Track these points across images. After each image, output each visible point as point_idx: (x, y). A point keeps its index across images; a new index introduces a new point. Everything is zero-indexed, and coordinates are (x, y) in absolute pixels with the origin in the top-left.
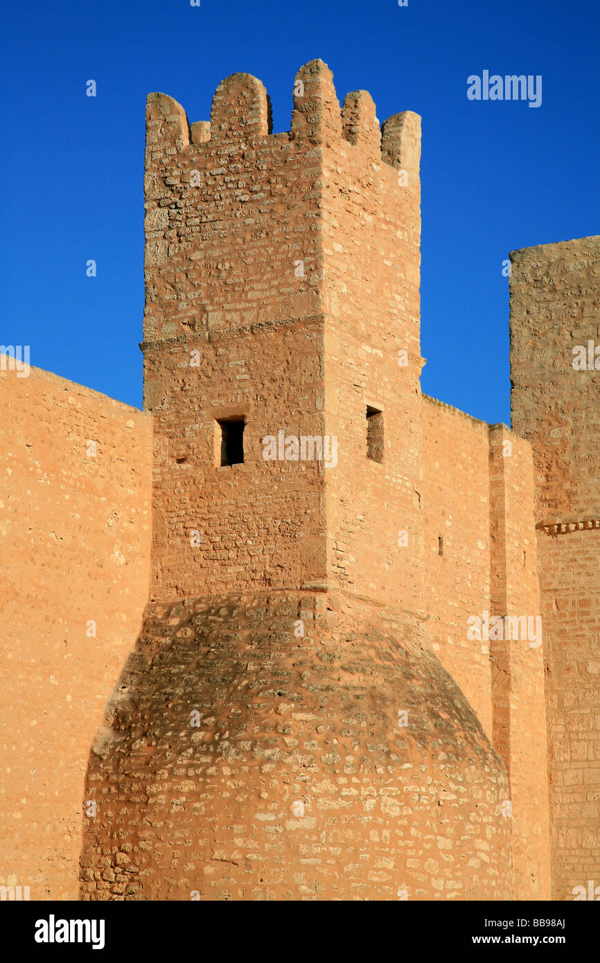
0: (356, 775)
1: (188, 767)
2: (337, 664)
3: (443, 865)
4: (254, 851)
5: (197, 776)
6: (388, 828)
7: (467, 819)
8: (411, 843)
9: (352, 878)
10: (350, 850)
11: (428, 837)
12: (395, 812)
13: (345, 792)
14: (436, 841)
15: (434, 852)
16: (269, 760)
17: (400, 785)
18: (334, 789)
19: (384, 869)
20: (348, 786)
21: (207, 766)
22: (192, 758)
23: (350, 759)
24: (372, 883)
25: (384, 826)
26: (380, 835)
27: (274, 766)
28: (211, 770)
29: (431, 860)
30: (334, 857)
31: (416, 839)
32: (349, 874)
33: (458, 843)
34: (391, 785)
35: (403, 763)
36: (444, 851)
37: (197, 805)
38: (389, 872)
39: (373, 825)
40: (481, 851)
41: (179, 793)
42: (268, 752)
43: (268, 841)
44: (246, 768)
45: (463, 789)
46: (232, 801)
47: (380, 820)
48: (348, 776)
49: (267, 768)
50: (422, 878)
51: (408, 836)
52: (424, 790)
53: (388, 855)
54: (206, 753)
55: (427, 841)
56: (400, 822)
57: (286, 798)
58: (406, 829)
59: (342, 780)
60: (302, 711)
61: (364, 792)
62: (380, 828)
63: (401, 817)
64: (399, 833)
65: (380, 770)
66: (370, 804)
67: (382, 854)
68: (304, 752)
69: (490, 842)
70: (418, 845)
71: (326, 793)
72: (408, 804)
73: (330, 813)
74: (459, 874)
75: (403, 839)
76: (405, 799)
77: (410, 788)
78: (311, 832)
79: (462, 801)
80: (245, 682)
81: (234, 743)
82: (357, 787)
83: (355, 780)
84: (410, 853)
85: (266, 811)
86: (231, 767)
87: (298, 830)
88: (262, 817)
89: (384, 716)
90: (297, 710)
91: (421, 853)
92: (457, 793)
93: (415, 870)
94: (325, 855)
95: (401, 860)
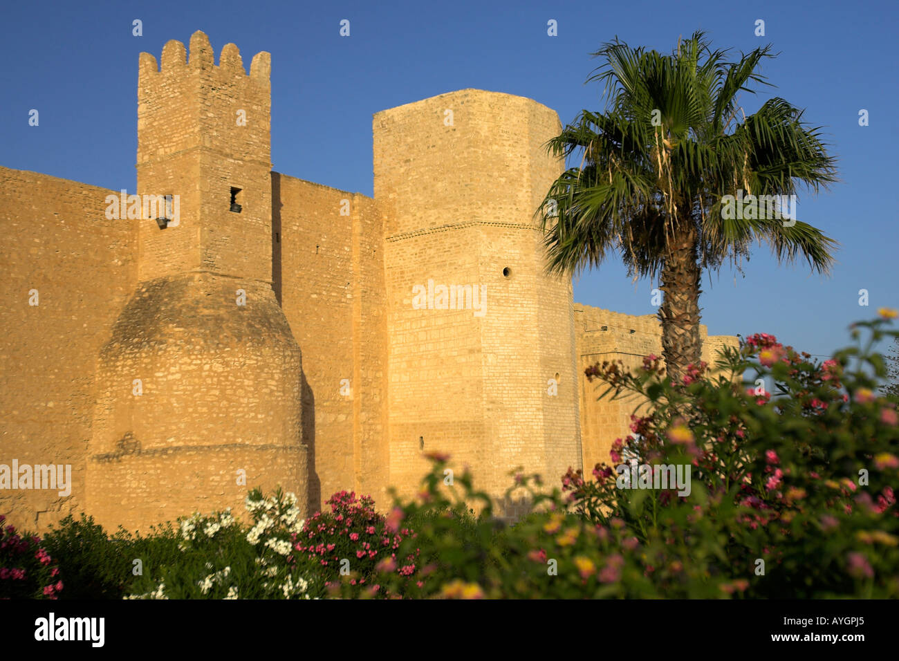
0: (201, 354)
1: (129, 354)
2: (201, 305)
3: (247, 392)
4: (154, 389)
5: (132, 358)
6: (216, 377)
7: (262, 371)
8: (228, 383)
9: (197, 399)
10: (197, 387)
11: (239, 380)
12: (220, 370)
13: (194, 362)
14: (243, 382)
15: (242, 387)
16: (161, 349)
17: (223, 358)
18: (189, 361)
19: (214, 395)
20: (196, 359)
21: (136, 353)
22: (131, 350)
23: (198, 347)
24: (207, 401)
25: (214, 376)
26: (212, 381)
27: (163, 352)
28: (138, 355)
29: (240, 390)
30: (189, 391)
31: (231, 381)
32: (196, 398)
33: (256, 382)
34: (218, 358)
35: (225, 348)
36: (248, 386)
37: (132, 370)
38: (217, 396)
39: (208, 376)
40: (270, 385)
41: (126, 366)
42: (161, 346)
43: (160, 385)
44: (151, 354)
45: (260, 358)
46: (145, 368)
47: (212, 374)
48: (196, 355)
49: (160, 353)
50: (234, 398)
51: (227, 380)
52: (236, 359)
53: (216, 389)
54: (137, 348)
55: (238, 382)
56: (223, 374)
57: (168, 366)
58: (226, 377)
59: (193, 357)
60: (179, 327)
61: (204, 362)
62: (212, 377)
63: (223, 372)
64: (222, 379)
65: (212, 352)
66: (207, 367)
67: (213, 389)
68: (176, 345)
69: (277, 381)
70: (232, 384)
71: (185, 363)
72: (227, 366)
73: (188, 371)
74: (256, 395)
75: (224, 381)
76: (226, 364)
77: (229, 359)
78: (178, 380)
79: (259, 364)
80: (159, 315)
81: (148, 342)
82: (200, 359)
83: (199, 357)
84: (228, 387)
85: (159, 372)
86: (146, 353)
87: (173, 380)
88: (158, 374)
89: (221, 327)
90: (176, 327)
91: (234, 387)
92: (257, 360)
93: (231, 395)
94: (185, 390)
95: (223, 391)
